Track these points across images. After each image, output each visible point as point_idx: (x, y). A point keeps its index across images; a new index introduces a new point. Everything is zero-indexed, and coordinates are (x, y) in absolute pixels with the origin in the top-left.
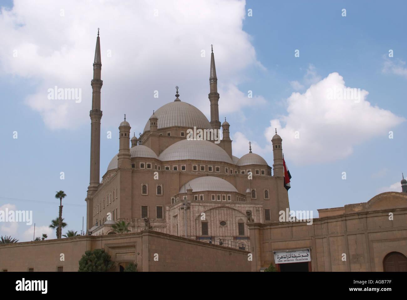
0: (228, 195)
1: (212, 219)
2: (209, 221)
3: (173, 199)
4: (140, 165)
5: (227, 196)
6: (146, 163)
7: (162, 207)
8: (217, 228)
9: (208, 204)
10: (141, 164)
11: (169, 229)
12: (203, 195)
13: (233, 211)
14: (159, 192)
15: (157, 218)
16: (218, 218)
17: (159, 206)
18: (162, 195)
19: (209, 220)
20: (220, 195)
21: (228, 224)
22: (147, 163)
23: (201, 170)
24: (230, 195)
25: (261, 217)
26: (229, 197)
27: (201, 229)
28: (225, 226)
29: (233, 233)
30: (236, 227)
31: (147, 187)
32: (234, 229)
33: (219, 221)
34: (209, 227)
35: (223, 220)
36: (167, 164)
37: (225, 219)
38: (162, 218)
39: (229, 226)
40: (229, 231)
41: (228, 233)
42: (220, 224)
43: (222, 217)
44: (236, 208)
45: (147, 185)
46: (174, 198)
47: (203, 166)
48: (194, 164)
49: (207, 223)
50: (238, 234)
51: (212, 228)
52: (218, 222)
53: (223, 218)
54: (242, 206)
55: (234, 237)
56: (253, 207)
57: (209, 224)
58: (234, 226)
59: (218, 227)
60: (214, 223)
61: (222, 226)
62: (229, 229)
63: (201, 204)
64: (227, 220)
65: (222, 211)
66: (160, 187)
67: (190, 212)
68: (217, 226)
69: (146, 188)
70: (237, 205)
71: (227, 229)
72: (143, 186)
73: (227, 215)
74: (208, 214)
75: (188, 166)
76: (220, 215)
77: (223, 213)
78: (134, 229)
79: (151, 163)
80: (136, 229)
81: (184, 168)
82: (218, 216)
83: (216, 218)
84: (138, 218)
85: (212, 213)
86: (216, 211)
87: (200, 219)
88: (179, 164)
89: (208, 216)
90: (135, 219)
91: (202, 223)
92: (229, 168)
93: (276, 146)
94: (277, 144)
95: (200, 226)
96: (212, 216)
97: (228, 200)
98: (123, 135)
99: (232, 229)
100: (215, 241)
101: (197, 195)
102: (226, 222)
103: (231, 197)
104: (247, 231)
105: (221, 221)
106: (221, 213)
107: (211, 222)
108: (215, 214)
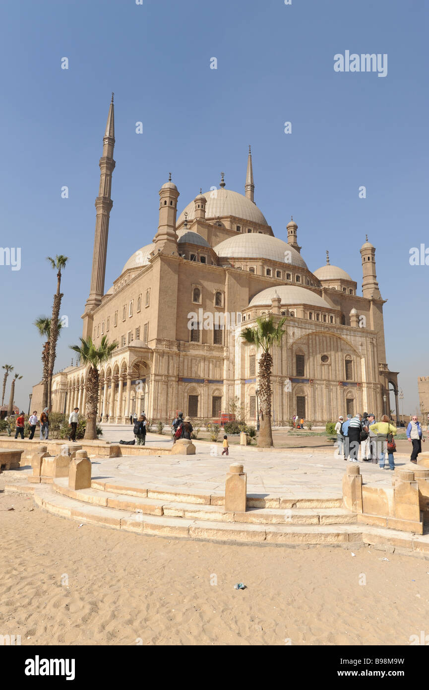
0: (330, 315)
1: (311, 351)
2: (306, 353)
4: (190, 255)
6: (198, 254)
8: (317, 365)
12: (294, 310)
14: (218, 303)
15: (214, 343)
18: (222, 307)
19: (306, 351)
20: (319, 312)
21: (332, 360)
22: (200, 256)
23: (276, 276)
24: (333, 315)
27: (295, 366)
28: (328, 363)
29: (339, 375)
30: (342, 366)
31: (201, 291)
32: (340, 369)
33: (320, 354)
34: (306, 363)
35: (325, 353)
36: (226, 262)
37: (328, 353)
38: (221, 344)
39: (333, 364)
40: (334, 373)
41: (332, 375)
42: (321, 359)
43: (323, 349)
44: (344, 336)
47: (279, 270)
48: (266, 266)
49: (303, 356)
50: (345, 377)
51: (311, 364)
52: (318, 356)
53: (325, 350)
55: (340, 383)
56: (366, 337)
57: (306, 358)
58: (340, 365)
59: (319, 364)
60: (312, 356)
61: (323, 363)
62: (333, 368)
63: (296, 325)
64: (331, 354)
66: (220, 294)
68: (317, 362)
69: (199, 293)
70: (344, 332)
71: (330, 368)
72: (195, 289)
73: (330, 347)
74: (304, 342)
75: (260, 268)
76: (322, 345)
77: (325, 343)
78: (178, 358)
79: (206, 256)
80: (181, 359)
81: (252, 270)
82: (318, 346)
83: (316, 350)
84: (185, 342)
85: (311, 341)
86: (315, 338)
87: (293, 349)
88: (245, 263)
89: (304, 344)
90: (181, 342)
91: (297, 355)
92: (310, 280)
93: (369, 258)
94: (370, 256)
95: (294, 360)
96: (311, 346)
97: (330, 321)
98: (167, 203)
99: (337, 369)
100: (315, 386)
101: (285, 311)
102: (329, 357)
103: (334, 318)
104: (357, 373)
105: (323, 355)
106: (323, 342)
107: (309, 355)
108: (314, 343)
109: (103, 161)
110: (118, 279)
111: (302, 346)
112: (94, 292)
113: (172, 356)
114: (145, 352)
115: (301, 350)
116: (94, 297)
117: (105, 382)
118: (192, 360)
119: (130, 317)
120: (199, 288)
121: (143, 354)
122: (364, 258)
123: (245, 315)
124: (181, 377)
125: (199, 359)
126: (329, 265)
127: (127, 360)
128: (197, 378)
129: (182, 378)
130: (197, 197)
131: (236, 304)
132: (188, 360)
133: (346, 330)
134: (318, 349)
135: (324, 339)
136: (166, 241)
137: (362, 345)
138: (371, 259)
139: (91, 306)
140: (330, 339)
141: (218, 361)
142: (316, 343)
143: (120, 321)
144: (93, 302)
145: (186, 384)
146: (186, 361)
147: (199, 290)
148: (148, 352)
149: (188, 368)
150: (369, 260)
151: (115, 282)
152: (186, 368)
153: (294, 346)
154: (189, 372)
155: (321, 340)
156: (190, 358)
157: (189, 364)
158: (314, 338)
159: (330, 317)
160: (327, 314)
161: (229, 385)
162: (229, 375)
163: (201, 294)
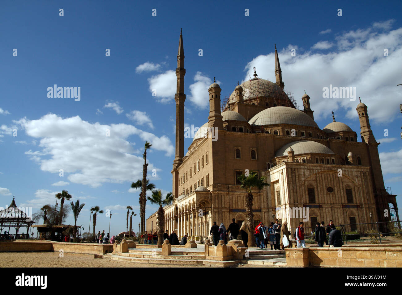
0: (332, 158)
1: (319, 185)
2: (315, 187)
3: (268, 164)
4: (232, 128)
5: (330, 158)
6: (237, 126)
7: (257, 172)
8: (324, 194)
9: (314, 168)
11: (266, 197)
14: (253, 157)
17: (254, 171)
18: (257, 160)
20: (324, 157)
21: (336, 190)
22: (239, 127)
24: (334, 158)
25: (369, 183)
26: (333, 160)
27: (307, 196)
28: (333, 192)
29: (341, 200)
30: (344, 193)
31: (241, 151)
32: (342, 196)
33: (326, 186)
34: (316, 193)
35: (330, 186)
36: (258, 129)
37: (332, 185)
39: (336, 193)
40: (337, 199)
41: (336, 200)
42: (327, 190)
43: (328, 182)
46: (270, 163)
48: (287, 129)
49: (313, 189)
50: (346, 202)
51: (319, 194)
52: (325, 188)
53: (329, 184)
54: (349, 170)
55: (343, 206)
56: (360, 172)
57: (315, 190)
58: (342, 193)
59: (325, 193)
60: (320, 188)
62: (337, 196)
63: (306, 168)
64: (334, 186)
66: (255, 152)
67: (295, 176)
72: (236, 150)
73: (333, 180)
74: (313, 179)
75: (281, 130)
76: (327, 180)
77: (329, 178)
78: (228, 196)
79: (243, 127)
80: (230, 197)
81: (276, 133)
82: (324, 181)
83: (323, 184)
84: (232, 185)
85: (318, 178)
86: (322, 175)
87: (306, 184)
88: (271, 129)
89: (313, 181)
90: (230, 185)
91: (308, 189)
92: (320, 135)
93: (363, 113)
94: (364, 112)
95: (307, 193)
96: (318, 181)
98: (214, 97)
99: (339, 196)
100: (324, 209)
101: (298, 159)
102: (333, 188)
103: (335, 160)
104: (356, 198)
105: (328, 187)
106: (328, 178)
107: (318, 188)
108: (321, 179)
109: (178, 71)
110: (190, 147)
111: (312, 182)
112: (178, 155)
113: (224, 195)
114: (206, 194)
115: (311, 185)
116: (178, 159)
117: (184, 215)
118: (238, 197)
119: (198, 171)
120: (239, 149)
121: (205, 195)
122: (360, 114)
123: (272, 164)
124: (232, 208)
125: (242, 196)
126: (335, 121)
127: (195, 200)
128: (242, 209)
129: (232, 210)
130: (236, 88)
132: (235, 197)
133: (344, 168)
134: (324, 183)
135: (328, 175)
136: (214, 121)
137: (357, 178)
138: (364, 114)
139: (176, 165)
140: (333, 175)
141: (256, 196)
142: (322, 179)
143: (193, 174)
144: (178, 162)
145: (235, 213)
146: (234, 198)
148: (208, 194)
150: (363, 115)
151: (189, 148)
152: (234, 202)
153: (306, 182)
154: (237, 205)
155: (326, 177)
156: (236, 196)
157: (236, 200)
158: (320, 175)
159: (332, 160)
160: (329, 158)
161: (265, 212)
162: (264, 205)
163: (241, 152)
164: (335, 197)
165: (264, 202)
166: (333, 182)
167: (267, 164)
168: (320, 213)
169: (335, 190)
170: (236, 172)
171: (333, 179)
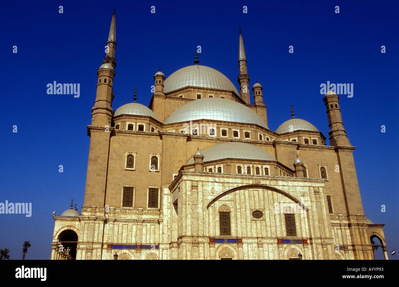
0: (264, 166)
1: (238, 207)
2: (232, 210)
4: (127, 126)
5: (262, 167)
6: (136, 123)
7: (157, 189)
8: (246, 222)
9: (231, 180)
10: (129, 125)
11: (167, 226)
12: (222, 166)
13: (275, 193)
15: (149, 207)
16: (248, 205)
17: (153, 187)
18: (159, 170)
19: (232, 208)
20: (251, 165)
21: (267, 216)
22: (138, 124)
23: (221, 135)
24: (268, 167)
26: (266, 169)
27: (218, 224)
28: (261, 219)
29: (276, 231)
30: (280, 221)
31: (135, 157)
32: (278, 224)
33: (251, 209)
34: (233, 220)
35: (257, 208)
36: (171, 128)
37: (262, 207)
38: (157, 207)
39: (268, 220)
40: (269, 229)
41: (267, 231)
42: (252, 216)
43: (255, 204)
44: (280, 188)
45: (134, 155)
47: (225, 129)
49: (229, 213)
50: (285, 234)
51: (239, 221)
52: (248, 212)
53: (257, 205)
54: (290, 183)
55: (278, 240)
56: (309, 187)
57: (232, 215)
58: (278, 220)
59: (249, 220)
60: (241, 212)
61: (255, 219)
62: (268, 224)
63: (217, 180)
64: (265, 209)
65: (256, 192)
66: (157, 158)
67: (198, 193)
68: (246, 219)
69: (133, 159)
70: (280, 183)
71: (264, 224)
72: (128, 156)
73: (264, 200)
74: (229, 198)
76: (253, 200)
79: (144, 124)
82: (247, 201)
83: (245, 205)
85: (238, 196)
86: (244, 192)
87: (215, 206)
90: (112, 208)
91: (220, 213)
95: (218, 218)
96: (238, 201)
97: (264, 174)
99: (273, 224)
100: (245, 246)
101: (212, 167)
102: (263, 212)
103: (269, 170)
104: (301, 228)
105: (254, 210)
106: (254, 197)
107: (236, 212)
108: (242, 197)
111: (227, 202)
115: (225, 207)
124: (111, 243)
129: (111, 245)
131: (172, 166)
132: (119, 226)
133: (283, 181)
137: (304, 196)
140: (264, 192)
141: (152, 225)
142: (245, 198)
145: (116, 250)
146: (116, 227)
147: (133, 156)
149: (118, 234)
152: (116, 233)
154: (120, 238)
155: (251, 195)
157: (120, 230)
159: (264, 169)
160: (260, 166)
161: (163, 250)
162: (163, 239)
163: (135, 159)
164: (266, 226)
165: (163, 233)
166: (263, 202)
167: (174, 176)
168: (238, 252)
169: (265, 215)
170: (125, 188)
171: (264, 197)
